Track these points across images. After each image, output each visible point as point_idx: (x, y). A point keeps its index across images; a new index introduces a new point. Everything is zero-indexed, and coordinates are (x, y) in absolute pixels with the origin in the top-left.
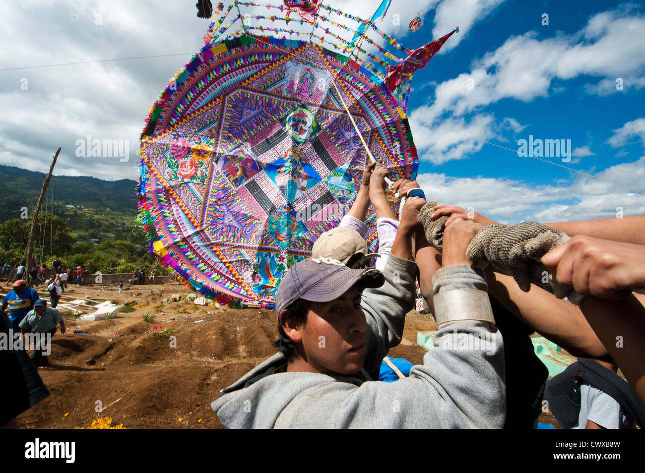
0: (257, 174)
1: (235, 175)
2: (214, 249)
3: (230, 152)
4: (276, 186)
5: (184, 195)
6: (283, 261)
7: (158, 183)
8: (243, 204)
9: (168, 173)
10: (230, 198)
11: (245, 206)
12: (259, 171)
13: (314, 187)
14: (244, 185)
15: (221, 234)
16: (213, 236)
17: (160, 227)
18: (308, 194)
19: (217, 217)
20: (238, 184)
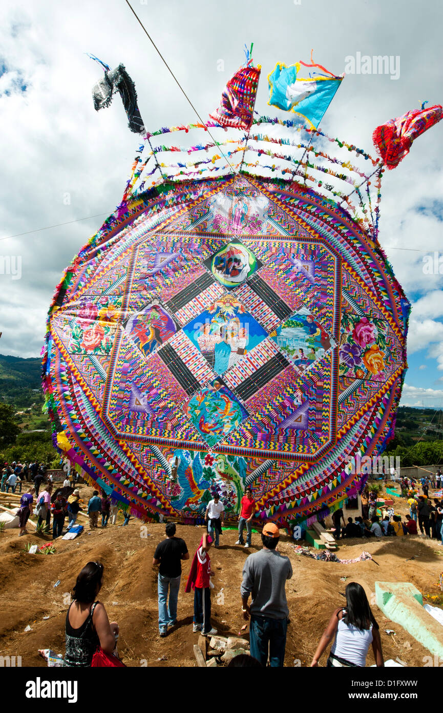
0: (174, 336)
1: (145, 340)
2: (121, 443)
3: (142, 310)
4: (199, 352)
5: (86, 371)
6: (211, 464)
7: (62, 358)
8: (155, 379)
9: (71, 345)
10: (138, 372)
11: (158, 382)
12: (177, 332)
13: (257, 347)
14: (156, 351)
15: (127, 423)
16: (119, 425)
17: (63, 413)
18: (248, 358)
19: (123, 398)
20: (148, 351)
